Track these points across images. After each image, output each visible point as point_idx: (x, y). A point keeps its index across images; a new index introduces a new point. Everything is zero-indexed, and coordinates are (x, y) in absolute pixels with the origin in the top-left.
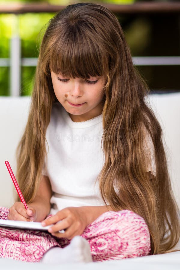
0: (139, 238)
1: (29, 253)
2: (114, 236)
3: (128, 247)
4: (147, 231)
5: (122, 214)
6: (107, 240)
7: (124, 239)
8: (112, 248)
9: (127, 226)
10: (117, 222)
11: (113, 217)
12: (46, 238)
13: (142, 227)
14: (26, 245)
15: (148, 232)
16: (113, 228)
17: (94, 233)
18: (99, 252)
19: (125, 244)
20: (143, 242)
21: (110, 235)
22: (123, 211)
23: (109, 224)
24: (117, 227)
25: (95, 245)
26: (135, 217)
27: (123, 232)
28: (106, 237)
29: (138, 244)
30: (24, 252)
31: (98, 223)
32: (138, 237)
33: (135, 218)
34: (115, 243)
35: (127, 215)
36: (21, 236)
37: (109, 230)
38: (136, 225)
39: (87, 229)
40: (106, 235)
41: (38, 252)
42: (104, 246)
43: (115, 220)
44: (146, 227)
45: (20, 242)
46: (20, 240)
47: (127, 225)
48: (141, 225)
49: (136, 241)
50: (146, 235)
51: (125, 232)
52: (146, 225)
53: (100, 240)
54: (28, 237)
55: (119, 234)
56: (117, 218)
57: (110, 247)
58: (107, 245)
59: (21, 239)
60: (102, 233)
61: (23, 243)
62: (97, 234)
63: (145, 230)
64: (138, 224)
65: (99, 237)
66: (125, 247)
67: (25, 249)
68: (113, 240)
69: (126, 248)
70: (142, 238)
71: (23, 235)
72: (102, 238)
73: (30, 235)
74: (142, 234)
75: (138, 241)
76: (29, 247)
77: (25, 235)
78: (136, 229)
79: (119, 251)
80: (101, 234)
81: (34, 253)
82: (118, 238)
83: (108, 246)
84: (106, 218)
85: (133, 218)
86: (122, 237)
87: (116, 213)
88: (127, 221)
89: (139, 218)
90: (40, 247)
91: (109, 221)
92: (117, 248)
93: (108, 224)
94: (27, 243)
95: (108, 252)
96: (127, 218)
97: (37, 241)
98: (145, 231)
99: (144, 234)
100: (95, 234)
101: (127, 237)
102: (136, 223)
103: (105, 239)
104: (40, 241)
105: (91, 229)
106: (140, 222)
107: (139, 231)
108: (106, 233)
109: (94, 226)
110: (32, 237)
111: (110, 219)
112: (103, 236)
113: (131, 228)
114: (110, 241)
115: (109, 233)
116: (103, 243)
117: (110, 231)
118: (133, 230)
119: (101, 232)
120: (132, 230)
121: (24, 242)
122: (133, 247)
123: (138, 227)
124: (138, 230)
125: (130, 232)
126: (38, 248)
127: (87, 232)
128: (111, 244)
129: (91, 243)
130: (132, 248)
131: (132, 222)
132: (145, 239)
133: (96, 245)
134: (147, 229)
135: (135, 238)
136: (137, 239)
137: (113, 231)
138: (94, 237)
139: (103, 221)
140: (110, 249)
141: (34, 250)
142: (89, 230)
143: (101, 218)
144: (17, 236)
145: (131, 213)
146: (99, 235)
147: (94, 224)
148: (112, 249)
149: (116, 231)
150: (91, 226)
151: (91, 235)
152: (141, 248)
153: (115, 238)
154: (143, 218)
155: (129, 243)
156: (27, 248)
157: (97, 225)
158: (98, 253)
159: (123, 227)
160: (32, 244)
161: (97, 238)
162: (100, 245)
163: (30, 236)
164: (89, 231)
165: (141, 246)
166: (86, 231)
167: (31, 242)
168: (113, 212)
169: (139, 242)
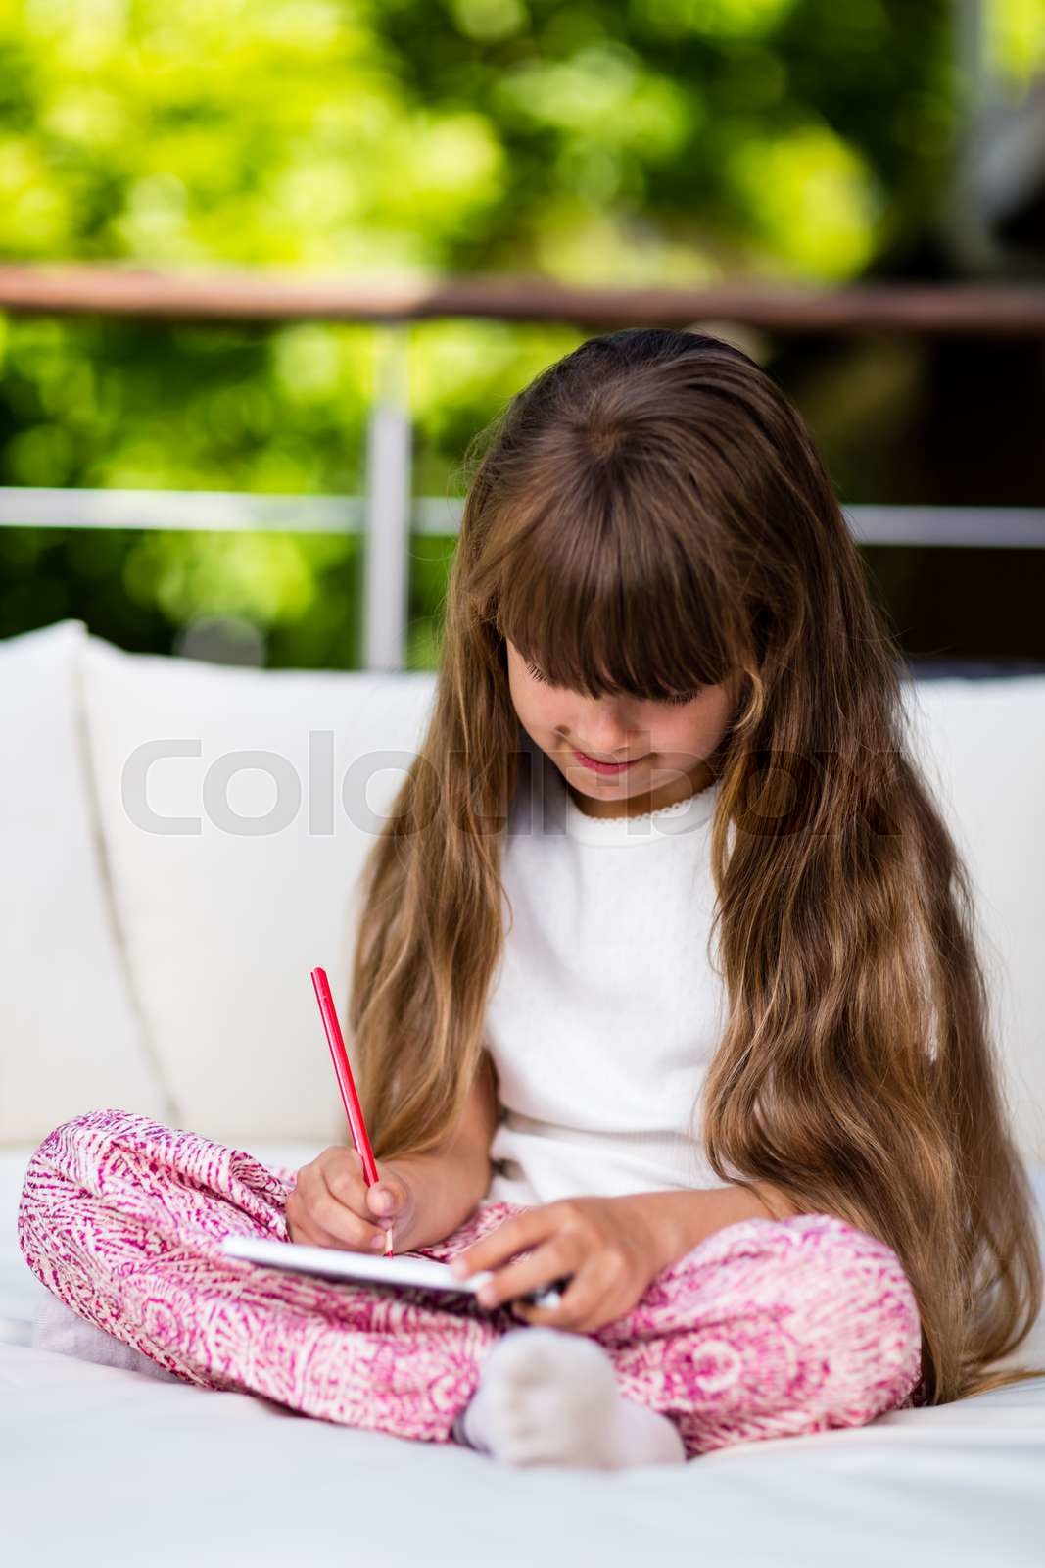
0: (874, 1344)
1: (410, 1385)
2: (767, 1333)
3: (830, 1381)
4: (909, 1311)
5: (805, 1236)
6: (740, 1350)
7: (811, 1346)
8: (760, 1381)
9: (827, 1292)
10: (780, 1273)
11: (766, 1247)
12: (489, 1326)
13: (888, 1294)
14: (400, 1349)
15: (915, 1316)
16: (765, 1297)
17: (685, 1310)
18: (703, 1399)
19: (816, 1367)
20: (894, 1357)
21: (750, 1329)
22: (809, 1221)
23: (751, 1280)
24: (782, 1294)
25: (685, 1367)
26: (862, 1251)
27: (808, 1317)
28: (734, 1335)
29: (872, 1367)
30: (389, 1378)
31: (704, 1266)
32: (869, 1337)
33: (859, 1255)
34: (772, 1360)
35: (825, 1242)
36: (379, 1311)
37: (750, 1304)
38: (865, 1284)
39: (655, 1290)
40: (737, 1326)
41: (448, 1382)
42: (723, 1373)
43: (774, 1263)
44: (905, 1291)
45: (374, 1335)
46: (374, 1325)
47: (824, 1284)
48: (887, 1284)
49: (862, 1356)
50: (904, 1328)
51: (817, 1317)
52: (905, 1285)
53: (708, 1348)
54: (412, 1316)
55: (791, 1323)
56: (784, 1255)
57: (750, 1380)
58: (737, 1368)
59: (378, 1323)
60: (719, 1316)
61: (385, 1343)
62: (697, 1320)
63: (901, 1307)
64: (872, 1279)
65: (705, 1332)
66: (814, 1378)
67: (393, 1368)
68: (763, 1350)
69: (820, 1385)
70: (889, 1340)
71: (389, 1307)
72: (718, 1337)
73: (421, 1311)
74: (888, 1322)
75: (872, 1353)
76: (413, 1359)
77: (397, 1311)
78: (862, 1304)
79: (788, 1395)
80: (711, 1319)
81: (431, 1385)
82: (784, 1341)
83: (742, 1376)
84: (738, 1250)
85: (850, 1253)
86: (804, 1339)
87: (780, 1230)
88: (828, 1270)
89: (876, 1256)
90: (459, 1360)
91: (747, 1262)
92: (781, 1382)
93: (744, 1279)
94: (402, 1344)
95: (741, 1397)
96: (828, 1254)
97: (449, 1335)
98: (903, 1311)
99: (898, 1322)
100: (685, 1319)
101: (823, 1339)
102: (864, 1277)
103: (733, 1343)
104: (461, 1335)
105: (671, 1294)
106: (882, 1272)
107: (875, 1313)
108: (735, 1319)
109: (687, 1279)
110: (426, 1317)
111: (754, 1256)
112: (722, 1330)
113: (844, 1299)
114: (750, 1353)
115: (747, 1317)
116: (720, 1361)
117: (752, 1311)
118: (852, 1309)
119: (713, 1311)
120: (845, 1307)
121: (390, 1338)
122: (852, 1379)
123: (871, 1294)
124: (872, 1306)
125: (835, 1318)
126: (452, 1366)
127: (652, 1305)
128: (754, 1366)
129: (671, 1355)
130: (844, 1385)
131: (849, 1274)
132: (900, 1344)
133: (692, 1367)
134: (909, 1300)
135: (857, 1343)
136: (865, 1348)
137: (762, 1311)
138: (683, 1332)
139: (725, 1262)
140: (753, 1389)
141: (433, 1373)
142: (663, 1295)
143: (716, 1246)
144: (361, 1313)
145: (844, 1231)
146: (702, 1322)
147: (686, 1273)
148: (762, 1388)
149: (779, 1313)
150: (670, 1277)
151: (670, 1319)
152: (881, 1384)
153: (772, 1341)
154: (892, 1253)
155: (834, 1366)
156: (402, 1364)
157: (698, 1278)
158: (701, 1406)
159: (810, 1294)
160: (423, 1347)
161: (693, 1338)
162: (709, 1368)
163: (418, 1314)
164: (664, 1300)
165: (885, 1374)
166: (650, 1299)
167: (422, 1338)
168: (766, 1225)
169: (876, 1359)
